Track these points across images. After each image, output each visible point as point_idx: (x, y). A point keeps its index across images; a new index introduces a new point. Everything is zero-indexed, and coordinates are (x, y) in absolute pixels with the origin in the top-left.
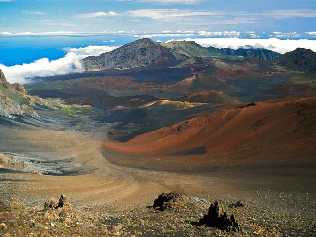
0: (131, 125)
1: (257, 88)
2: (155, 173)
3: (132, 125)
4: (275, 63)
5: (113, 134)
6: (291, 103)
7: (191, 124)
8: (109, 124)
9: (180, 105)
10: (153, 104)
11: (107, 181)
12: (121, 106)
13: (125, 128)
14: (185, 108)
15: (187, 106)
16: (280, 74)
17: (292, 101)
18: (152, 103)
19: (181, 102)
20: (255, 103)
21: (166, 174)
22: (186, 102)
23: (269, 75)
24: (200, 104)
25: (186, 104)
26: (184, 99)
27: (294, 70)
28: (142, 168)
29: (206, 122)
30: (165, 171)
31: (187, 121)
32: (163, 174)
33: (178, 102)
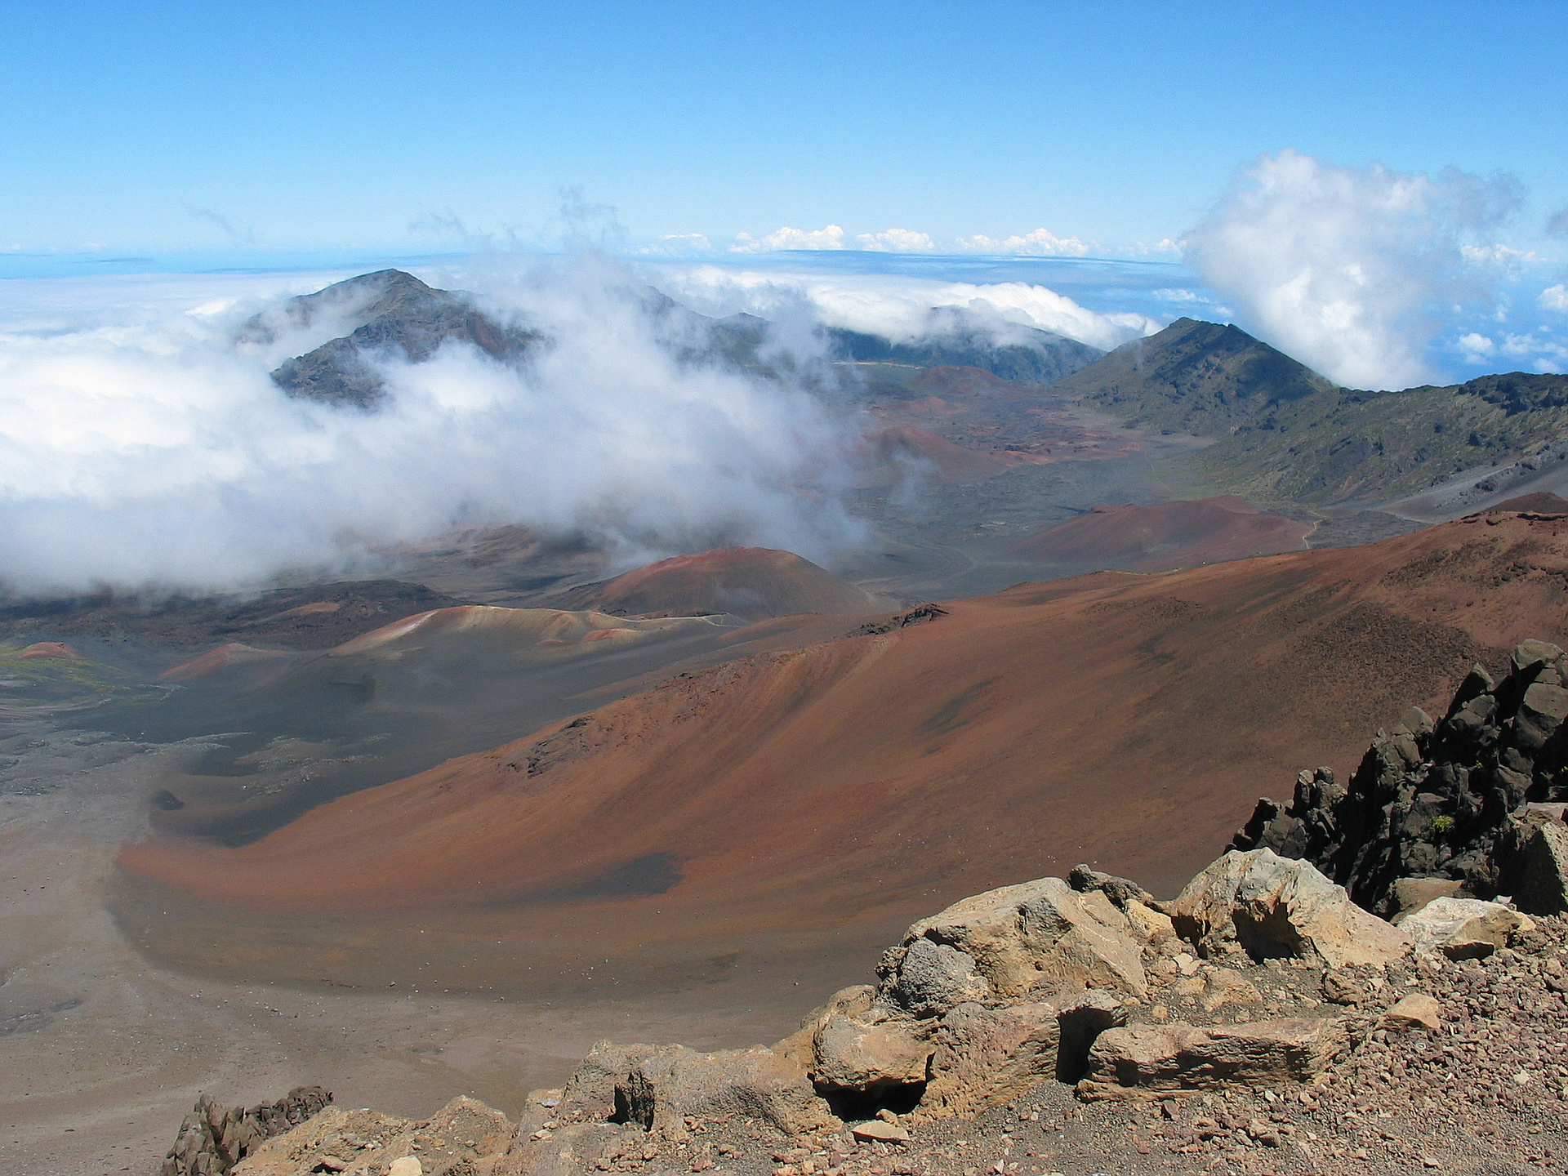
0: (286, 746)
1: (978, 528)
2: (401, 1007)
3: (289, 745)
4: (1072, 399)
5: (179, 805)
6: (1115, 599)
7: (601, 729)
8: (166, 750)
9: (561, 633)
10: (411, 627)
11: (122, 1069)
12: (242, 647)
13: (250, 769)
14: (589, 647)
15: (596, 633)
16: (1096, 454)
17: (1122, 592)
18: (406, 624)
19: (568, 615)
20: (942, 606)
21: (452, 1011)
22: (594, 615)
23: (1044, 460)
24: (672, 622)
25: (591, 626)
26: (592, 596)
27: (1165, 433)
28: (331, 985)
29: (681, 717)
30: (456, 992)
31: (582, 716)
32: (437, 1012)
33: (550, 612)
